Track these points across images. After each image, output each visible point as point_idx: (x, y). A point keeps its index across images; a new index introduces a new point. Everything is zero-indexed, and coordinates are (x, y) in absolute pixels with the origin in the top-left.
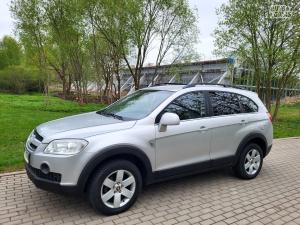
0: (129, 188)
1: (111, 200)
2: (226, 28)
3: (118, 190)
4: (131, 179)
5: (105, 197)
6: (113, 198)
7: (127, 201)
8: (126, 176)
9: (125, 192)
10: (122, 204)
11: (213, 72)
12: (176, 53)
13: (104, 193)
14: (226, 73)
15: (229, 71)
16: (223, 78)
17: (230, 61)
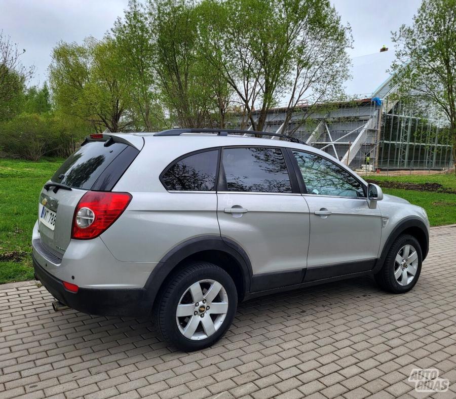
14: (369, 123)
15: (375, 120)
16: (365, 131)
17: (375, 102)
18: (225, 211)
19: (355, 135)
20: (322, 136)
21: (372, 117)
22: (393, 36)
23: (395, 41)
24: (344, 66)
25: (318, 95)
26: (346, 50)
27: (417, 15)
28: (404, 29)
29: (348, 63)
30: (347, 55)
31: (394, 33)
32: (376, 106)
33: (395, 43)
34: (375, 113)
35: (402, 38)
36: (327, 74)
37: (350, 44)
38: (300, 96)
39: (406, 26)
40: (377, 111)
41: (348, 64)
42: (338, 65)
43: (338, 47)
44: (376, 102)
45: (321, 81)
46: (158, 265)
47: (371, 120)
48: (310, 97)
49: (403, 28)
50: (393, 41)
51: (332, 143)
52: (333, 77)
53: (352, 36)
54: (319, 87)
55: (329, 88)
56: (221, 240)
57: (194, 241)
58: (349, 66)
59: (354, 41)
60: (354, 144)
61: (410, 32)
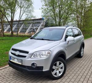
0: (61, 68)
1: (56, 74)
2: (46, 7)
3: (58, 69)
4: (62, 65)
5: (53, 73)
6: (56, 73)
7: (61, 73)
8: (60, 64)
9: (60, 70)
10: (60, 75)
11: (37, 23)
12: (26, 16)
13: (53, 71)
14: (42, 23)
19: (39, 26)
20: (32, 26)
44: (43, 19)
51: (34, 28)
60: (39, 28)
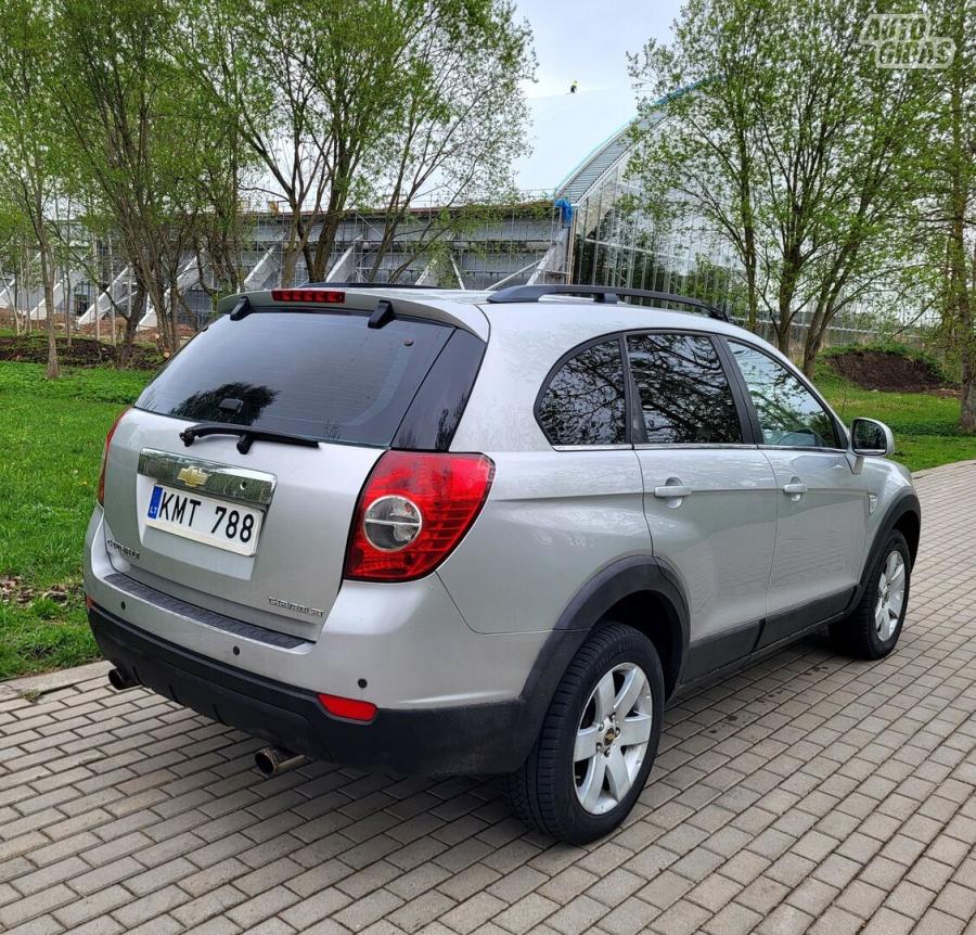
14: (547, 257)
15: (561, 251)
16: (541, 276)
17: (561, 210)
18: (657, 494)
21: (555, 244)
22: (631, 64)
23: (637, 76)
24: (514, 123)
25: (456, 187)
26: (521, 84)
27: (682, 21)
28: (654, 50)
29: (523, 115)
30: (523, 96)
31: (633, 56)
32: (563, 221)
33: (635, 80)
34: (561, 236)
35: (648, 70)
36: (478, 137)
37: (531, 71)
38: (415, 188)
39: (657, 42)
40: (565, 231)
41: (523, 119)
42: (500, 117)
43: (503, 76)
44: (564, 208)
45: (465, 155)
46: (552, 636)
47: (552, 251)
48: (435, 191)
49: (652, 46)
50: (631, 75)
52: (492, 146)
53: (534, 53)
54: (458, 167)
55: (481, 169)
56: (654, 563)
57: (615, 570)
58: (523, 125)
59: (537, 65)
61: (667, 57)
